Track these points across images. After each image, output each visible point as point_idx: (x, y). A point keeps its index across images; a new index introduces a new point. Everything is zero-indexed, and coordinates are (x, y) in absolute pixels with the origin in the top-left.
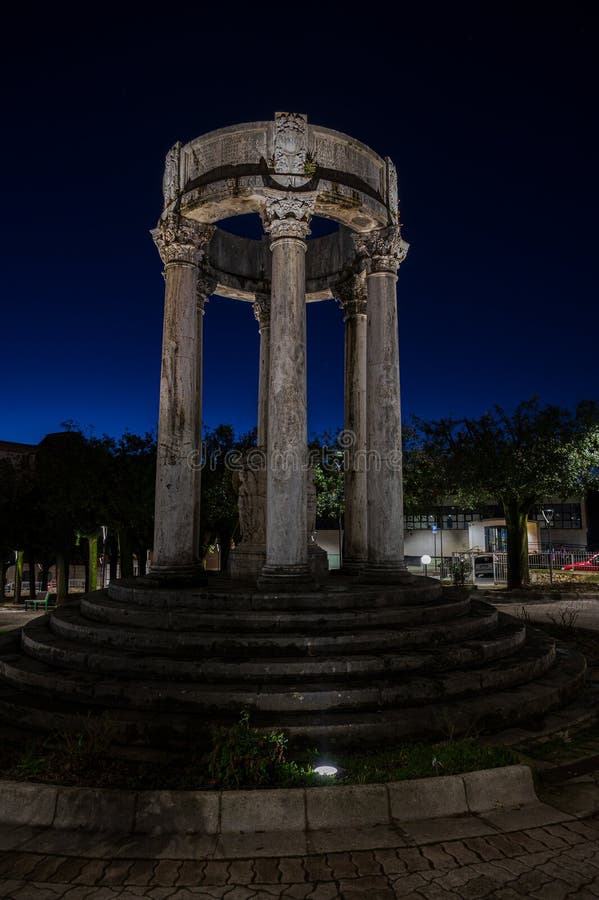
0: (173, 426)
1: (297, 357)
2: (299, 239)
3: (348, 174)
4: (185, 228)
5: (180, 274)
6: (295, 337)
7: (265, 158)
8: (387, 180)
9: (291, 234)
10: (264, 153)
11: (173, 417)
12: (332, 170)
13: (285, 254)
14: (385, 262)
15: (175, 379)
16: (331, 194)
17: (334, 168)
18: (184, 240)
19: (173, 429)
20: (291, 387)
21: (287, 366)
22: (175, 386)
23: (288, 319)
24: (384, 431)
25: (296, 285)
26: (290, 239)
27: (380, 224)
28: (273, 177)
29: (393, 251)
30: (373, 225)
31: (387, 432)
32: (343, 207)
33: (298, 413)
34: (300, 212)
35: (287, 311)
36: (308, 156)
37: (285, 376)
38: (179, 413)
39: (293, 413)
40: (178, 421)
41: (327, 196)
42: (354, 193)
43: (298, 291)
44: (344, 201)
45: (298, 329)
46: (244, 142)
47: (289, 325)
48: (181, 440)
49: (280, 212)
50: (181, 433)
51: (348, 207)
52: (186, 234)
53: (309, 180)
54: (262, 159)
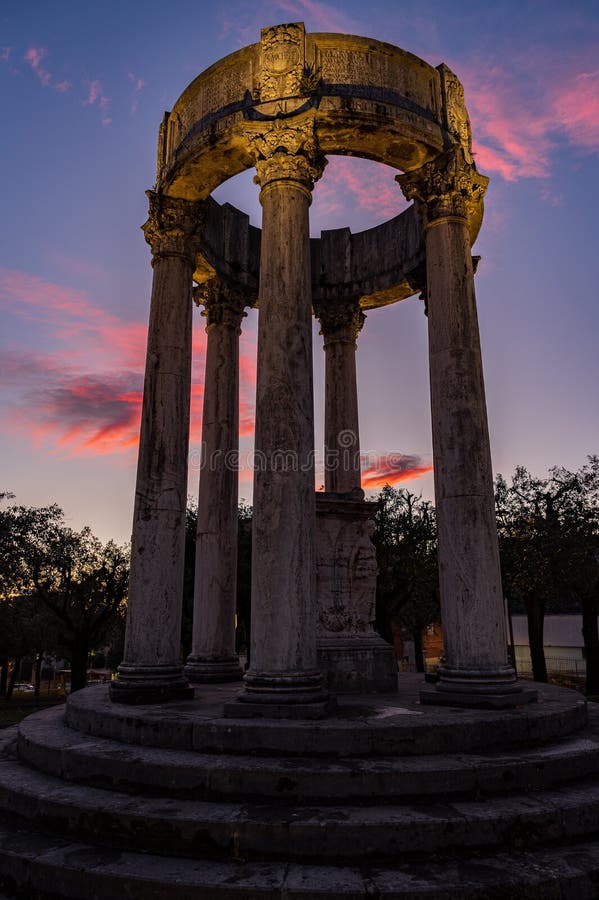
0: (150, 467)
1: (289, 344)
2: (293, 180)
3: (371, 87)
4: (170, 211)
5: (165, 268)
6: (286, 315)
7: (251, 90)
8: (443, 93)
9: (281, 176)
10: (249, 85)
11: (150, 455)
12: (344, 86)
13: (274, 203)
14: (446, 203)
15: (155, 403)
16: (340, 113)
17: (349, 82)
18: (170, 225)
19: (149, 471)
20: (281, 388)
21: (275, 359)
22: (154, 412)
23: (276, 290)
24: (456, 450)
25: (290, 243)
26: (279, 183)
27: (431, 150)
28: (258, 108)
29: (460, 186)
30: (422, 154)
31: (462, 450)
32: (364, 129)
33: (292, 425)
34: (293, 144)
35: (275, 280)
36: (307, 72)
37: (272, 373)
38: (157, 447)
39: (282, 425)
40: (155, 459)
41: (334, 117)
42: (378, 107)
43: (291, 250)
44: (362, 119)
45: (291, 303)
46: (225, 79)
47: (278, 299)
48: (159, 485)
49: (265, 149)
50: (159, 474)
51: (371, 130)
52: (172, 218)
53: (305, 100)
54: (247, 93)
